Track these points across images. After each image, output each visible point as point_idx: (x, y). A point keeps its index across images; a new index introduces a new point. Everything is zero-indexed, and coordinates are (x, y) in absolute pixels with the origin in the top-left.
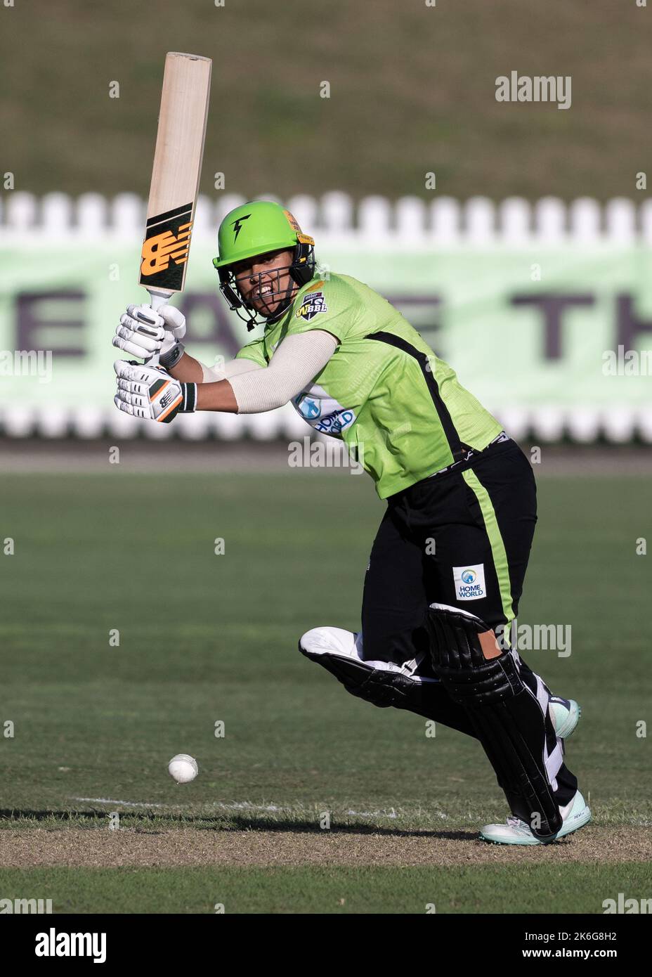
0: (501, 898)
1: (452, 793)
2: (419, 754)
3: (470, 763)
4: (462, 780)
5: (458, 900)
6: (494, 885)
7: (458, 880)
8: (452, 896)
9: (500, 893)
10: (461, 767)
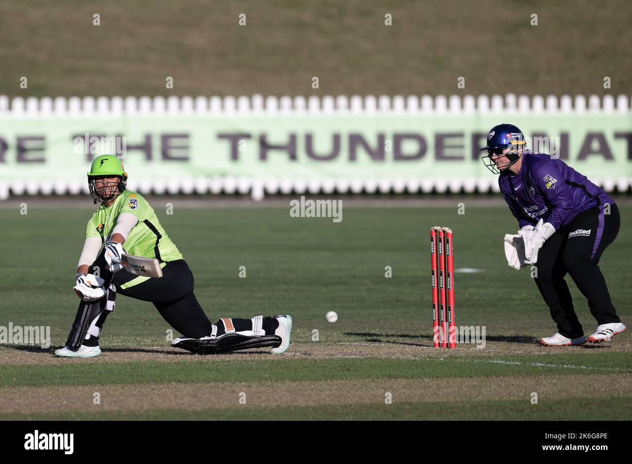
0: (77, 377)
1: (56, 335)
2: (42, 320)
3: (63, 323)
4: (60, 330)
5: (60, 378)
6: (75, 372)
7: (60, 370)
8: (58, 376)
9: (77, 375)
10: (59, 325)
